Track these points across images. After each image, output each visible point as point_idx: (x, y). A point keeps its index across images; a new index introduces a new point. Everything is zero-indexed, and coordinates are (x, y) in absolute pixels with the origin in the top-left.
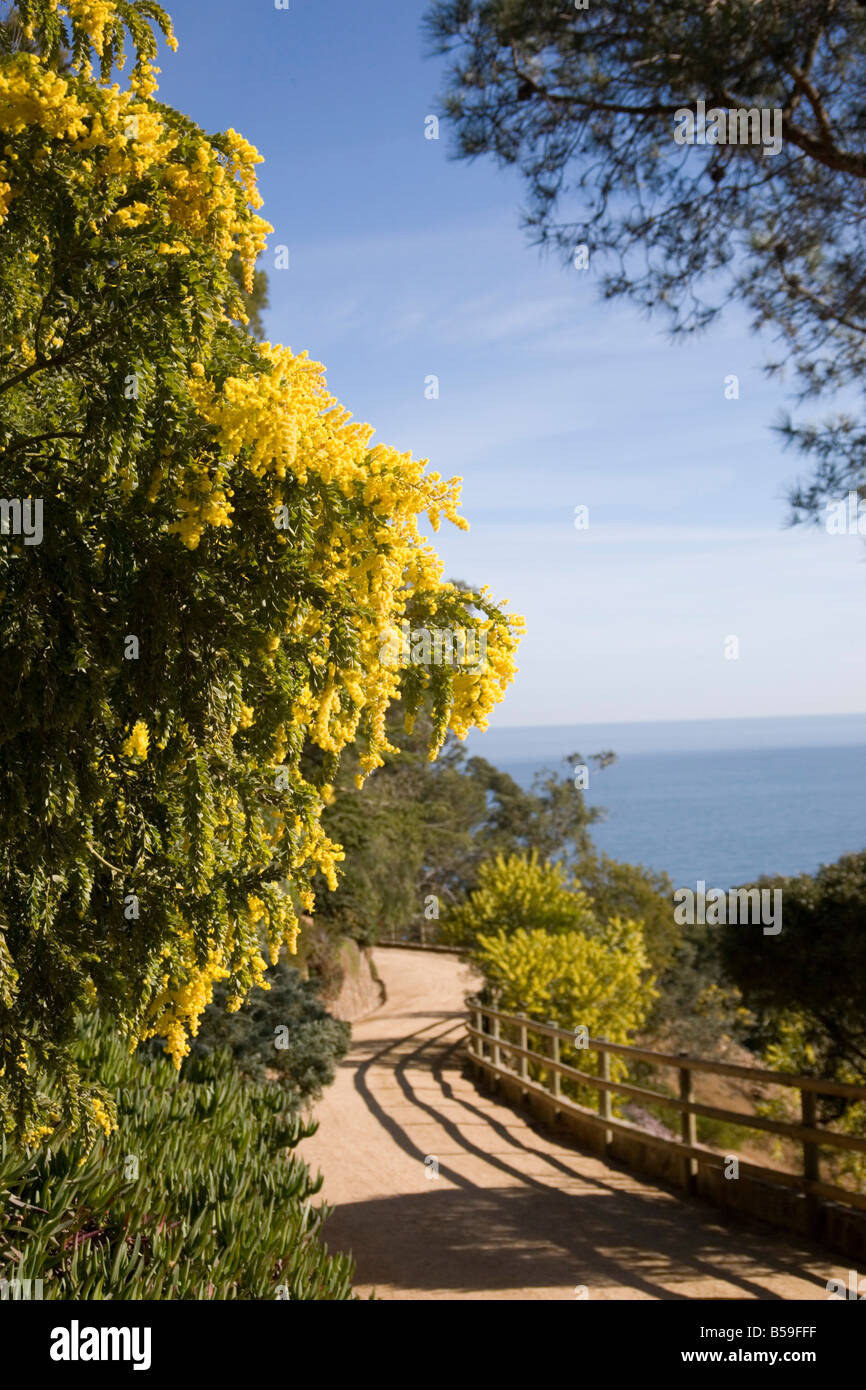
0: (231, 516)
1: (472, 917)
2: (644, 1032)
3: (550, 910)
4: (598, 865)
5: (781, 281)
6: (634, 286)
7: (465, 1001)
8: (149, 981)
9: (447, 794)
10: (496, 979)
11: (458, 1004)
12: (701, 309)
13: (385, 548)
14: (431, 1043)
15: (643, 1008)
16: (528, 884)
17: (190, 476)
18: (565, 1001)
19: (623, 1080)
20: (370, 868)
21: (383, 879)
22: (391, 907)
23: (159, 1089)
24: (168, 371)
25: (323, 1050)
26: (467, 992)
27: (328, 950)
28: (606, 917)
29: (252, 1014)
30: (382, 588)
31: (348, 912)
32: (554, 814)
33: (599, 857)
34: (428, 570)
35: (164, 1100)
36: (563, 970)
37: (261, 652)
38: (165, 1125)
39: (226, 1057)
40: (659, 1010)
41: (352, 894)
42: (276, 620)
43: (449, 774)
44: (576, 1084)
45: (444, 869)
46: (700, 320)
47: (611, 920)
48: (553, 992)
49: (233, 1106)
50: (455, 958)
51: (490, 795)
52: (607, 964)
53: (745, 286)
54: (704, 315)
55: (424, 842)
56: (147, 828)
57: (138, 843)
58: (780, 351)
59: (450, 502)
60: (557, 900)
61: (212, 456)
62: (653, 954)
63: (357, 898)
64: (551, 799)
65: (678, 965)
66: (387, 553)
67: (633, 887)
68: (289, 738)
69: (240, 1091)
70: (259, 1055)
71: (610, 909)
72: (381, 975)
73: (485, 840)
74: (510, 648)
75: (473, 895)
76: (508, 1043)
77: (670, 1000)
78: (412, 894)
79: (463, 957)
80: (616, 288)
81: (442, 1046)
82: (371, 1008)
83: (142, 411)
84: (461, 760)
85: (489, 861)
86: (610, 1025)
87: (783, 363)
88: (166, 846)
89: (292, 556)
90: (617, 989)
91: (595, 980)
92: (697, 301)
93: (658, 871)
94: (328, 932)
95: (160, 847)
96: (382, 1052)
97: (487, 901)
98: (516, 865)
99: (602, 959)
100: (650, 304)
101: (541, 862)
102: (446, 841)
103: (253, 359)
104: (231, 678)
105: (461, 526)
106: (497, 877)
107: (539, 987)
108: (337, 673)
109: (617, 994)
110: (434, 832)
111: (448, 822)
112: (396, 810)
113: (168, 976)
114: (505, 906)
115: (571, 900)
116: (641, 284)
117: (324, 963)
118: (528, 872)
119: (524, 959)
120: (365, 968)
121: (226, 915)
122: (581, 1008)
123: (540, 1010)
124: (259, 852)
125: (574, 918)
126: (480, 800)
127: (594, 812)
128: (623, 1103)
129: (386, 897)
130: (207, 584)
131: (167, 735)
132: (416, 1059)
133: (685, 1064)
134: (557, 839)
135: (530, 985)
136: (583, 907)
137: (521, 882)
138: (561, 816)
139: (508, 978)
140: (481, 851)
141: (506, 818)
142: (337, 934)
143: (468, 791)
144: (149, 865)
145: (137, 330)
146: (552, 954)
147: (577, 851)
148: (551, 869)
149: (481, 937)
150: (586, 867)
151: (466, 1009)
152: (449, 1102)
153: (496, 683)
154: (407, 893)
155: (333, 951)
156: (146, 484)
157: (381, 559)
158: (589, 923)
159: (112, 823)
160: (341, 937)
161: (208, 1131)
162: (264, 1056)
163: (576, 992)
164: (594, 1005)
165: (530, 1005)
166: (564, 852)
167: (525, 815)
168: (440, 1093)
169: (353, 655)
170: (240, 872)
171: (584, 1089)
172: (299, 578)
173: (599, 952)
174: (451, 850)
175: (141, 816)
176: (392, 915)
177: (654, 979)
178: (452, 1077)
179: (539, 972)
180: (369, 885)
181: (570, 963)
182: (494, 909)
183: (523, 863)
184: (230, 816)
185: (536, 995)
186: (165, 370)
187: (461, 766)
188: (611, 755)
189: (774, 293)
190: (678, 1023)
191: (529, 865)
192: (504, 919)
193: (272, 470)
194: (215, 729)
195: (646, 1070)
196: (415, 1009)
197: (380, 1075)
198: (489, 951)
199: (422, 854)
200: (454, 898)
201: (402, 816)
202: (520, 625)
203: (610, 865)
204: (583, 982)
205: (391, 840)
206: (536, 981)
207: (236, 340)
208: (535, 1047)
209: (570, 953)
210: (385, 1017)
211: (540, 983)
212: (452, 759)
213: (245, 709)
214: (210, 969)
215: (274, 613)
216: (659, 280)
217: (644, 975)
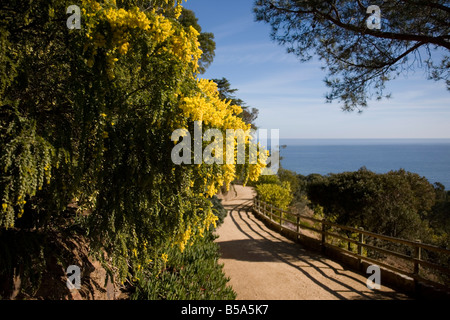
2: (290, 205)
3: (271, 180)
5: (326, 49)
6: (295, 50)
10: (259, 194)
12: (308, 56)
14: (246, 206)
15: (290, 200)
18: (274, 199)
26: (253, 196)
36: (273, 192)
40: (293, 201)
44: (275, 218)
47: (283, 182)
48: (271, 197)
50: (251, 188)
52: (283, 191)
62: (292, 188)
65: (297, 191)
67: (288, 175)
71: (283, 179)
72: (236, 191)
76: (262, 208)
77: (296, 199)
82: (234, 197)
96: (236, 207)
107: (268, 196)
109: (285, 198)
119: (265, 190)
120: (233, 189)
122: (277, 200)
125: (275, 181)
132: (242, 209)
136: (277, 179)
139: (262, 194)
146: (272, 189)
151: (253, 199)
158: (279, 182)
163: (276, 197)
164: (280, 200)
165: (266, 200)
168: (247, 217)
173: (281, 189)
179: (268, 193)
190: (297, 203)
192: (261, 182)
196: (243, 198)
197: (235, 213)
198: (258, 188)
204: (278, 195)
208: (267, 209)
209: (275, 189)
210: (236, 199)
217: (290, 193)
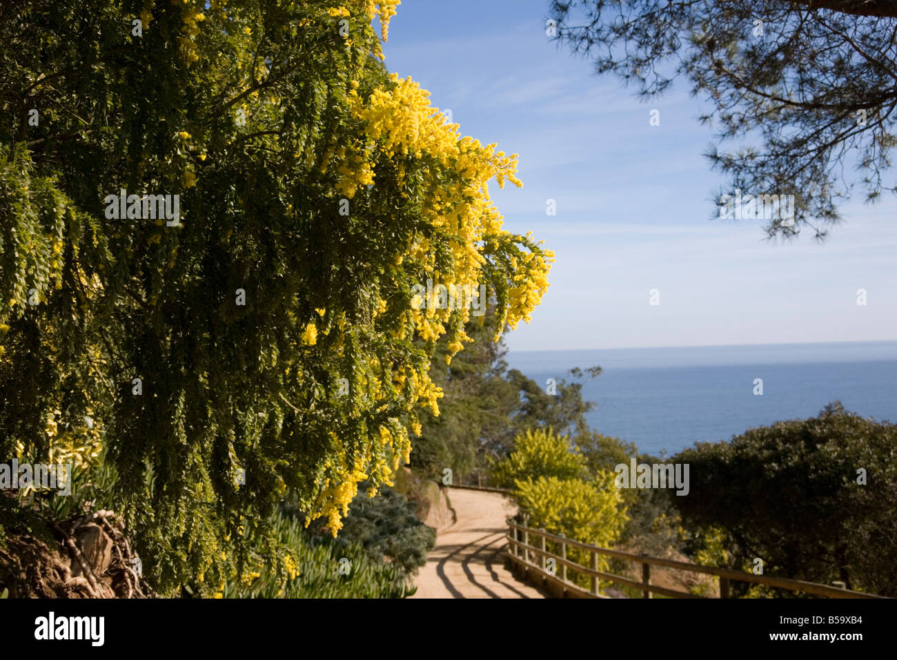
0: (374, 179)
1: (511, 469)
2: (619, 543)
3: (561, 465)
4: (591, 437)
5: (711, 63)
6: (618, 65)
7: (507, 522)
8: (317, 481)
9: (496, 392)
10: (525, 507)
11: (502, 523)
12: (659, 80)
13: (469, 199)
14: (485, 547)
15: (619, 528)
16: (546, 448)
17: (349, 152)
18: (569, 522)
19: (606, 571)
20: (447, 438)
21: (455, 445)
22: (460, 462)
23: (318, 564)
24: (336, 87)
25: (419, 545)
26: (507, 516)
27: (420, 489)
28: (595, 470)
29: (375, 521)
30: (468, 225)
31: (433, 466)
32: (563, 406)
33: (592, 432)
34: (493, 221)
35: (322, 569)
36: (568, 503)
37: (391, 266)
38: (322, 585)
39: (358, 547)
40: (629, 529)
41: (435, 454)
42: (400, 246)
43: (496, 379)
44: (576, 574)
45: (493, 439)
46: (659, 87)
47: (599, 472)
48: (562, 516)
49: (364, 576)
50: (500, 495)
51: (522, 393)
52: (596, 499)
53: (687, 66)
54: (661, 84)
55: (481, 421)
56: (316, 386)
57: (311, 395)
58: (710, 107)
59: (511, 169)
60: (565, 459)
61: (361, 142)
62: (626, 494)
63: (438, 457)
64: (561, 396)
65: (641, 501)
66: (471, 203)
67: (613, 452)
68: (408, 319)
69: (368, 568)
70: (379, 547)
71: (598, 466)
72: (453, 505)
73: (519, 422)
74: (545, 271)
75: (512, 455)
76: (534, 548)
77: (637, 522)
78: (473, 455)
79: (505, 494)
80: (606, 66)
81: (492, 549)
82: (447, 526)
83: (318, 113)
84: (504, 371)
85: (522, 433)
86: (598, 538)
87: (712, 116)
88: (328, 397)
89: (411, 205)
90: (603, 515)
91: (589, 509)
92: (657, 75)
93: (629, 442)
94: (420, 478)
95: (324, 397)
96: (454, 552)
97: (521, 459)
98: (539, 436)
99: (593, 496)
100: (628, 77)
101: (555, 435)
102: (494, 421)
103: (387, 83)
104: (373, 282)
105: (517, 184)
106: (527, 443)
107: (553, 512)
108: (440, 277)
109: (602, 518)
110: (487, 415)
111: (495, 410)
112: (463, 401)
113: (329, 480)
114: (532, 462)
115: (574, 458)
116: (621, 64)
117: (418, 497)
118: (547, 440)
119: (544, 496)
120: (443, 500)
121: (367, 437)
122: (580, 527)
123: (553, 527)
124: (390, 391)
125: (575, 470)
126: (516, 396)
127: (588, 405)
128: (606, 587)
129: (457, 456)
130: (357, 225)
131: (330, 326)
132: (475, 557)
133: (645, 561)
134: (564, 421)
135: (547, 512)
136: (581, 463)
137: (542, 447)
138: (567, 407)
139: (533, 507)
140: (517, 429)
141: (532, 408)
142: (426, 479)
143: (508, 391)
144: (318, 407)
145: (316, 62)
146: (561, 492)
147: (577, 430)
148: (561, 439)
149: (516, 481)
150: (583, 439)
151: (508, 527)
152: (496, 583)
153: (536, 292)
154: (470, 454)
155: (423, 489)
156: (320, 161)
157: (467, 206)
158: (585, 473)
159: (295, 383)
160: (428, 481)
161: (349, 590)
162: (382, 547)
163: (576, 516)
164: (588, 525)
165: (547, 524)
166: (569, 430)
167: (545, 406)
168: (490, 579)
169: (450, 265)
170: (375, 411)
171: (581, 578)
172: (415, 219)
173: (591, 492)
174: (498, 428)
175: (313, 378)
176: (460, 468)
177: (626, 509)
178: (498, 569)
179: (553, 504)
180: (446, 449)
181: (573, 498)
182: (525, 464)
183: (544, 435)
184: (368, 379)
185: (551, 518)
186: (333, 87)
187: (504, 375)
188: (599, 369)
189: (706, 71)
190: (641, 537)
191: (547, 437)
192: (531, 470)
193: (399, 152)
194: (363, 316)
195: (621, 567)
196: (475, 527)
197: (452, 566)
198: (522, 490)
199: (480, 430)
200: (499, 458)
201: (467, 405)
202: (550, 256)
203: (599, 437)
204: (581, 510)
205: (460, 420)
206: (551, 509)
207: (376, 71)
208: (550, 550)
209: (573, 492)
210: (456, 531)
211: (554, 510)
212: (498, 370)
213: (382, 301)
214: (356, 474)
215: (399, 242)
216: (633, 62)
217: (620, 507)
